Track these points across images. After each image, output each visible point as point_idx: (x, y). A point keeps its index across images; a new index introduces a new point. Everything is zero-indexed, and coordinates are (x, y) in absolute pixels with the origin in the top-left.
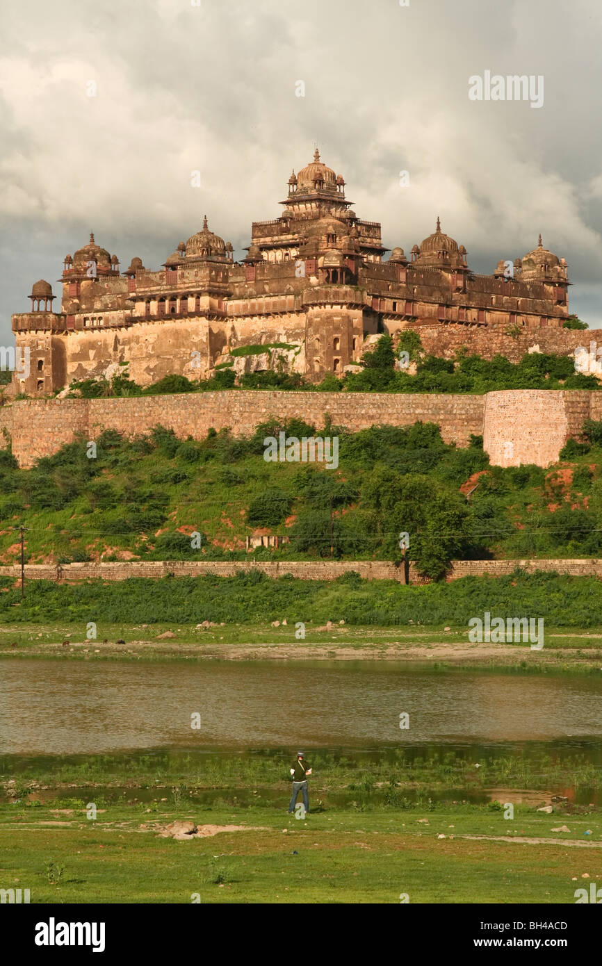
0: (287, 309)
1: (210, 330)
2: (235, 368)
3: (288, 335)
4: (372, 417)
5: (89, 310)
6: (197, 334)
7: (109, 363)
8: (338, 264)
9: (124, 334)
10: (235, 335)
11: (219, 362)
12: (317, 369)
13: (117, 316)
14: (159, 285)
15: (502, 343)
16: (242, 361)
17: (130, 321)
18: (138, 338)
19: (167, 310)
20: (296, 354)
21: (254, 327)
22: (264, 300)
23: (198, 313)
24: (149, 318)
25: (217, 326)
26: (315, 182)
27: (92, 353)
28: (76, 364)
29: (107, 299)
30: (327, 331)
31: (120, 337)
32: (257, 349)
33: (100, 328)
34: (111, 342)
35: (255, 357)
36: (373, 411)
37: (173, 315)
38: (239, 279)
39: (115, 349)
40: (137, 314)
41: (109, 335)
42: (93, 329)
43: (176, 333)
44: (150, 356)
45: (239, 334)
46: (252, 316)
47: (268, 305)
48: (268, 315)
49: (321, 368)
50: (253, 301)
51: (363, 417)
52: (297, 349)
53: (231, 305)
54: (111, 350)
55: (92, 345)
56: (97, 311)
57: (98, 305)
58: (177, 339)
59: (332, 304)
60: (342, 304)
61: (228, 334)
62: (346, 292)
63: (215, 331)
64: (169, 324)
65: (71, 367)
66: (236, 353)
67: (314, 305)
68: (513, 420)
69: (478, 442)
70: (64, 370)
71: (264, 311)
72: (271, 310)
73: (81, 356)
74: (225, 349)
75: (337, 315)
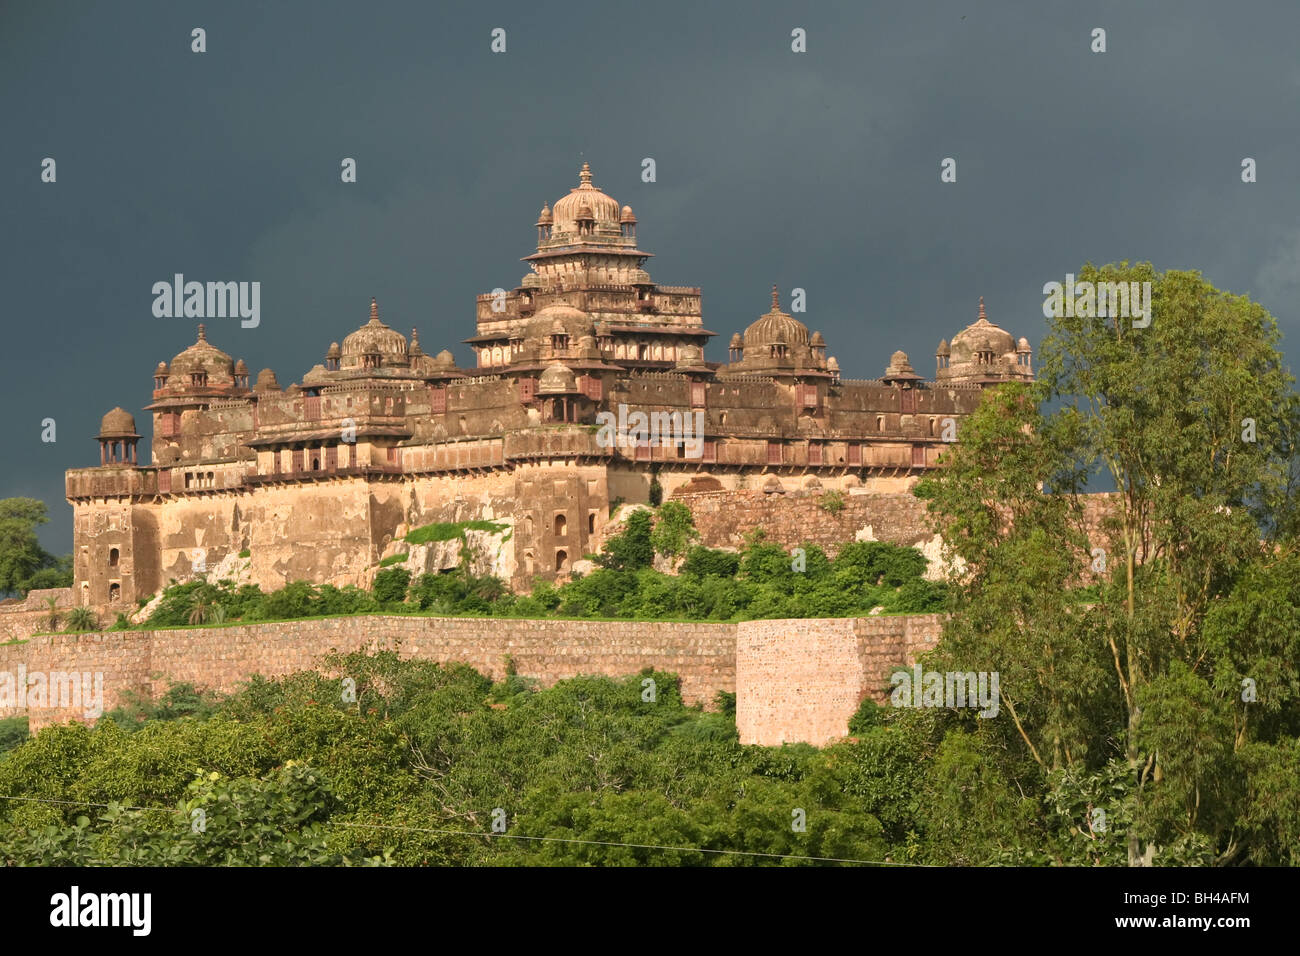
0: (491, 463)
1: (373, 500)
2: (407, 566)
3: (496, 508)
4: (577, 661)
5: (196, 459)
6: (352, 506)
7: (226, 551)
8: (562, 389)
9: (246, 501)
10: (415, 505)
11: (387, 553)
12: (530, 568)
13: (234, 472)
14: (294, 420)
15: (816, 522)
16: (420, 552)
17: (252, 483)
18: (262, 511)
19: (307, 465)
20: (505, 539)
21: (445, 492)
22: (457, 447)
23: (353, 473)
24: (278, 479)
25: (383, 491)
26: (580, 223)
27: (199, 534)
28: (175, 553)
29: (221, 441)
30: (544, 503)
31: (243, 508)
32: (445, 532)
33: (211, 493)
34: (229, 516)
35: (441, 546)
36: (578, 652)
37: (315, 475)
38: (421, 409)
39: (235, 527)
40: (262, 471)
41: (224, 505)
42: (201, 493)
43: (320, 504)
44: (281, 543)
45: (422, 503)
46: (442, 473)
47: (463, 455)
48: (465, 472)
49: (536, 566)
50: (441, 447)
51: (563, 660)
52: (506, 532)
53: (409, 456)
54: (228, 529)
55: (199, 520)
56: (206, 463)
57: (208, 452)
58: (322, 514)
59: (551, 459)
60: (567, 459)
61: (406, 503)
62: (573, 437)
63: (381, 500)
64: (309, 489)
65: (168, 558)
66: (413, 538)
67: (522, 461)
68: (771, 670)
69: (729, 704)
70: (155, 563)
71: (458, 466)
72: (469, 463)
73: (183, 539)
74: (401, 530)
75: (559, 476)
